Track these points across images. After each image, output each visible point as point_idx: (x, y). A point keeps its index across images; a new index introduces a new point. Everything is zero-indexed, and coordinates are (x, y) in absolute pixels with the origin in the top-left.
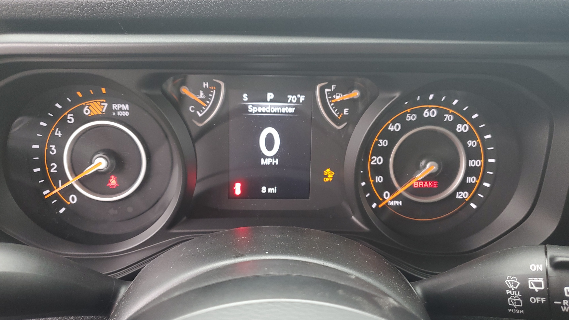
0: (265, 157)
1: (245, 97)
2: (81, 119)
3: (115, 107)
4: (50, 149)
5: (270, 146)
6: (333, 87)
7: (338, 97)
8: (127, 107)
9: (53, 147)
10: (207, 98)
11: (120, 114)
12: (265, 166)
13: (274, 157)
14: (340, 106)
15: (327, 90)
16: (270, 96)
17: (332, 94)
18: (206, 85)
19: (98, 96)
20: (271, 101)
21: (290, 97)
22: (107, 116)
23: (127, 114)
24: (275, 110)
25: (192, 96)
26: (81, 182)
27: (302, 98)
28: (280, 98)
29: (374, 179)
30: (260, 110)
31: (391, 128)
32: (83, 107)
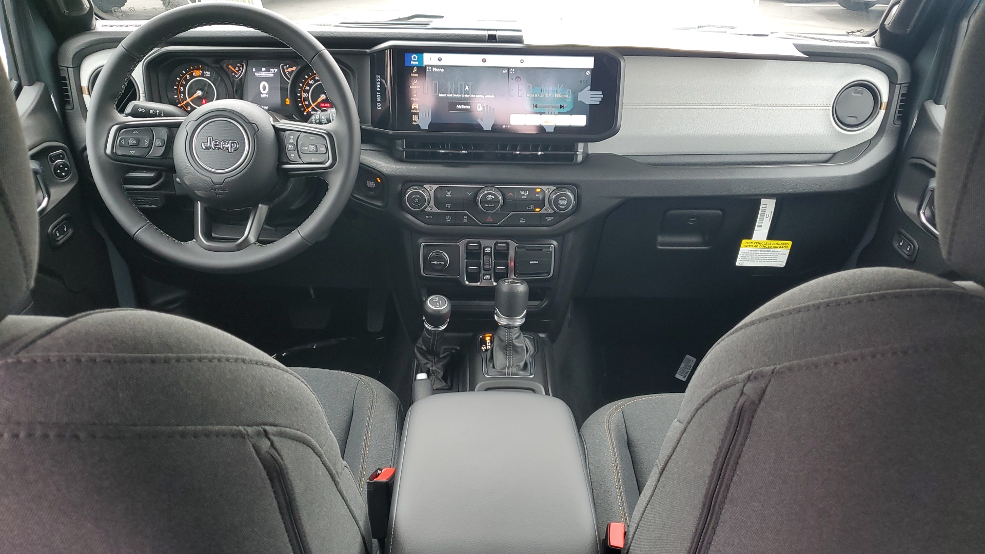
0: (262, 94)
1: (254, 69)
2: (192, 77)
3: (204, 72)
4: (180, 88)
5: (264, 89)
6: (288, 66)
7: (290, 70)
8: (209, 73)
9: (182, 88)
10: (239, 70)
11: (207, 75)
12: (263, 98)
13: (266, 94)
14: (290, 73)
15: (285, 67)
16: (264, 69)
17: (287, 69)
18: (238, 65)
19: (198, 68)
20: (264, 71)
21: (271, 69)
22: (202, 76)
23: (209, 75)
24: (266, 75)
25: (233, 69)
26: (191, 101)
27: (276, 70)
28: (268, 70)
29: (304, 102)
30: (260, 74)
31: (310, 82)
32: (193, 73)
